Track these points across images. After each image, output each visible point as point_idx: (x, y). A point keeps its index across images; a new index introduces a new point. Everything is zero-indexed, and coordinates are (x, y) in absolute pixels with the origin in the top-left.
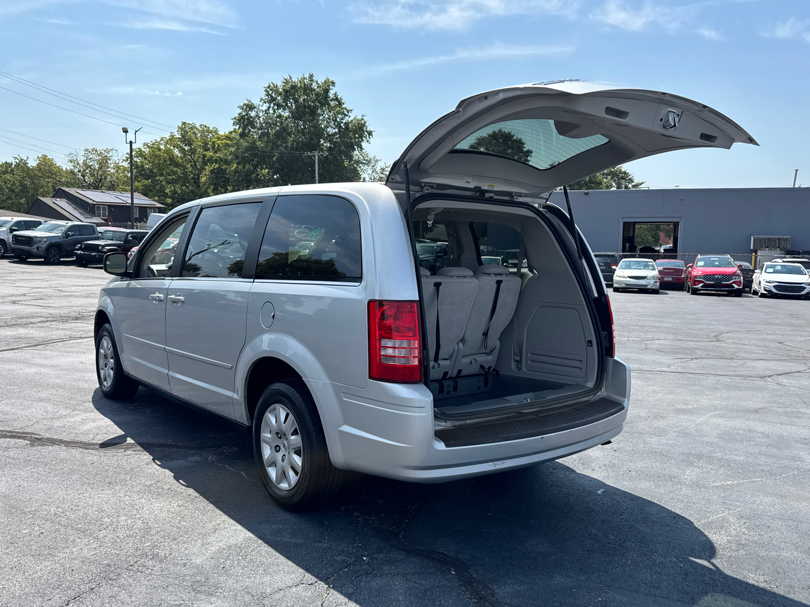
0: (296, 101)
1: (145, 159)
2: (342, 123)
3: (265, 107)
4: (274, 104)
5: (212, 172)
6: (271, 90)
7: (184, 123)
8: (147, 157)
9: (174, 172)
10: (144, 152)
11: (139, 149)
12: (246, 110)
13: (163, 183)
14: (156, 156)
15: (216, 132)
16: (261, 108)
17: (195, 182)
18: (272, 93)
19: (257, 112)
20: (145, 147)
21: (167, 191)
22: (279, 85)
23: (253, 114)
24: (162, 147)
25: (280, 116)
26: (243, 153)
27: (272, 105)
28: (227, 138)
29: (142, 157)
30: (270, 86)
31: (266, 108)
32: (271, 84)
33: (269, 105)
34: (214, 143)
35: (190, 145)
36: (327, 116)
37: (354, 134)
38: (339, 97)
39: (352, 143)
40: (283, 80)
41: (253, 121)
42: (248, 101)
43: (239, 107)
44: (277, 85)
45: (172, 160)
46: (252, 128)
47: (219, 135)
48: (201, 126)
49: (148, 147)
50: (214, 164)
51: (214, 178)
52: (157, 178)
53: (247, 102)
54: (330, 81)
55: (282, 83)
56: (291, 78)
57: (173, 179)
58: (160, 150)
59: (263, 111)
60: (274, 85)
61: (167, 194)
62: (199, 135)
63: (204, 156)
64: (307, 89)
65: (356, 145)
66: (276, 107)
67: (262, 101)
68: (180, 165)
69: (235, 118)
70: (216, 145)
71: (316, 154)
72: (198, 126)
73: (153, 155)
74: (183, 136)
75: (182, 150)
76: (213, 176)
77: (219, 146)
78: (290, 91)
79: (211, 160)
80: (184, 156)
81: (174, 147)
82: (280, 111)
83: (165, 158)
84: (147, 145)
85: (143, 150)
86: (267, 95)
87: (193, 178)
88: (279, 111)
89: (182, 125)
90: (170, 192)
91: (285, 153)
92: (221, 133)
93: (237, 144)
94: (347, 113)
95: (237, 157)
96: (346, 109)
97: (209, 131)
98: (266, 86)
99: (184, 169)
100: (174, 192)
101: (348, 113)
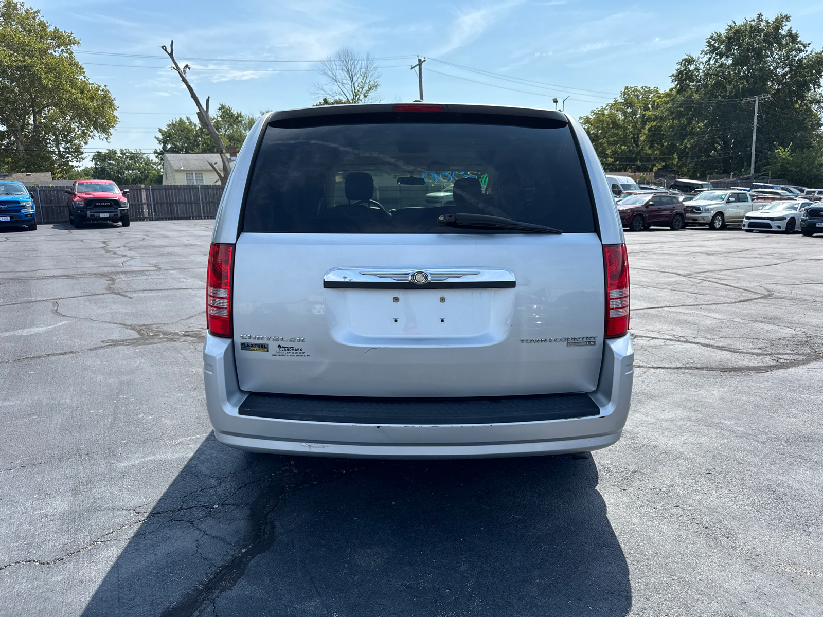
0: (740, 46)
1: (591, 125)
2: (795, 60)
3: (705, 59)
4: (716, 54)
5: (650, 130)
6: (714, 40)
7: (627, 88)
8: (592, 123)
9: (615, 133)
10: (591, 119)
11: (586, 117)
12: (685, 65)
13: (604, 145)
14: (601, 121)
15: (657, 92)
16: (701, 60)
17: (634, 141)
18: (715, 43)
19: (696, 65)
20: (592, 114)
21: (608, 152)
22: (722, 33)
23: (692, 68)
24: (606, 112)
25: (721, 65)
26: (678, 108)
27: (714, 55)
28: (667, 95)
29: (588, 123)
30: (712, 37)
31: (707, 59)
32: (714, 34)
33: (710, 56)
34: (654, 102)
35: (631, 107)
36: (777, 56)
37: (811, 70)
38: (793, 32)
39: (805, 81)
40: (727, 27)
41: (692, 75)
42: (687, 55)
43: (677, 63)
44: (720, 34)
45: (615, 124)
46: (690, 82)
47: (659, 93)
48: (642, 88)
49: (594, 113)
50: (652, 122)
51: (651, 136)
52: (600, 141)
53: (686, 57)
54: (784, 15)
55: (726, 30)
56: (735, 23)
57: (614, 140)
58: (604, 115)
59: (703, 63)
60: (717, 34)
61: (607, 154)
62: (641, 97)
63: (644, 115)
64: (754, 30)
65: (810, 83)
66: (718, 57)
67: (703, 53)
68: (621, 127)
69: (673, 75)
70: (656, 104)
71: (756, 99)
72: (639, 88)
73: (598, 120)
74: (626, 100)
75: (624, 113)
76: (650, 133)
77: (658, 105)
78: (735, 37)
79: (649, 119)
80: (625, 118)
81: (617, 111)
82: (723, 59)
83: (608, 122)
84: (593, 112)
85: (590, 117)
86: (708, 46)
87: (633, 138)
88: (721, 60)
89: (625, 90)
90: (610, 152)
91: (722, 102)
92: (662, 91)
93: (672, 100)
94: (803, 48)
95: (672, 113)
96: (802, 44)
97: (650, 92)
98: (709, 37)
99: (624, 131)
100: (614, 152)
101: (805, 47)
